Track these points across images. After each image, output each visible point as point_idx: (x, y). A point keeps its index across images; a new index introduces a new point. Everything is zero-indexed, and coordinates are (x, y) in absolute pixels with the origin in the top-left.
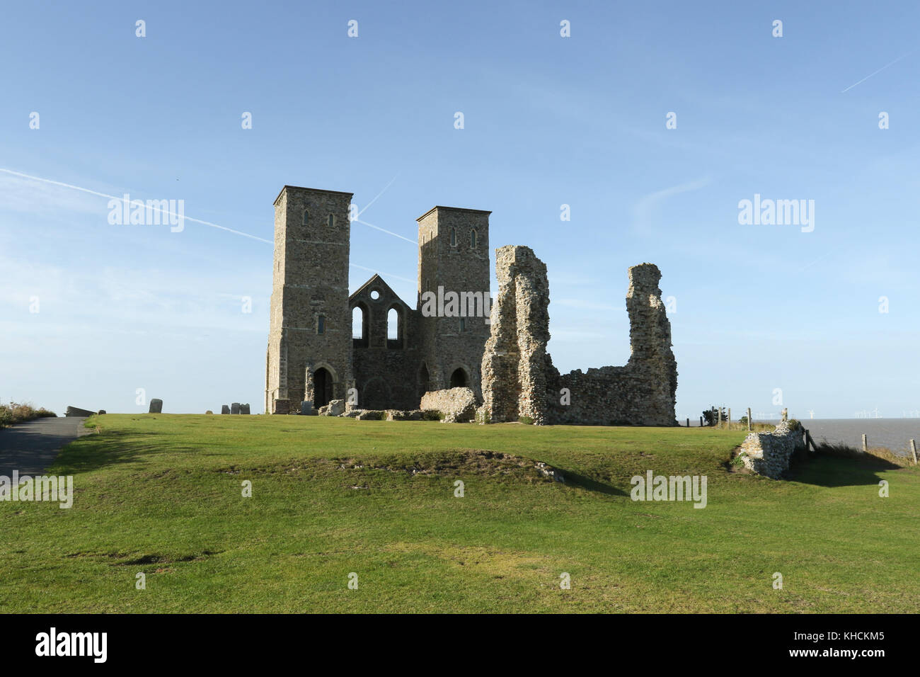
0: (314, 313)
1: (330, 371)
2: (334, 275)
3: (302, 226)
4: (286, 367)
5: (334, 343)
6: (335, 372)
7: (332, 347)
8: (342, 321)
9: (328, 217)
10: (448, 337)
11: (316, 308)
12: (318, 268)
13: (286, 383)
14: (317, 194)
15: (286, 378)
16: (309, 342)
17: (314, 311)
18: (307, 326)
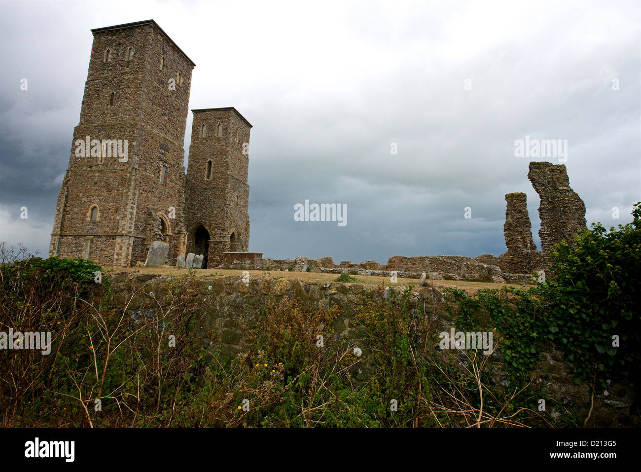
0: (159, 161)
1: (166, 223)
2: (176, 131)
3: (159, 70)
4: (135, 211)
5: (171, 196)
6: (169, 223)
7: (169, 199)
8: (178, 176)
9: (178, 74)
10: (232, 208)
11: (162, 157)
12: (166, 118)
13: (132, 230)
14: (173, 48)
15: (134, 224)
16: (154, 190)
17: (160, 160)
18: (154, 172)
